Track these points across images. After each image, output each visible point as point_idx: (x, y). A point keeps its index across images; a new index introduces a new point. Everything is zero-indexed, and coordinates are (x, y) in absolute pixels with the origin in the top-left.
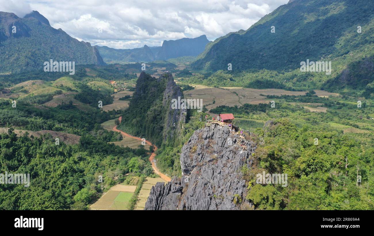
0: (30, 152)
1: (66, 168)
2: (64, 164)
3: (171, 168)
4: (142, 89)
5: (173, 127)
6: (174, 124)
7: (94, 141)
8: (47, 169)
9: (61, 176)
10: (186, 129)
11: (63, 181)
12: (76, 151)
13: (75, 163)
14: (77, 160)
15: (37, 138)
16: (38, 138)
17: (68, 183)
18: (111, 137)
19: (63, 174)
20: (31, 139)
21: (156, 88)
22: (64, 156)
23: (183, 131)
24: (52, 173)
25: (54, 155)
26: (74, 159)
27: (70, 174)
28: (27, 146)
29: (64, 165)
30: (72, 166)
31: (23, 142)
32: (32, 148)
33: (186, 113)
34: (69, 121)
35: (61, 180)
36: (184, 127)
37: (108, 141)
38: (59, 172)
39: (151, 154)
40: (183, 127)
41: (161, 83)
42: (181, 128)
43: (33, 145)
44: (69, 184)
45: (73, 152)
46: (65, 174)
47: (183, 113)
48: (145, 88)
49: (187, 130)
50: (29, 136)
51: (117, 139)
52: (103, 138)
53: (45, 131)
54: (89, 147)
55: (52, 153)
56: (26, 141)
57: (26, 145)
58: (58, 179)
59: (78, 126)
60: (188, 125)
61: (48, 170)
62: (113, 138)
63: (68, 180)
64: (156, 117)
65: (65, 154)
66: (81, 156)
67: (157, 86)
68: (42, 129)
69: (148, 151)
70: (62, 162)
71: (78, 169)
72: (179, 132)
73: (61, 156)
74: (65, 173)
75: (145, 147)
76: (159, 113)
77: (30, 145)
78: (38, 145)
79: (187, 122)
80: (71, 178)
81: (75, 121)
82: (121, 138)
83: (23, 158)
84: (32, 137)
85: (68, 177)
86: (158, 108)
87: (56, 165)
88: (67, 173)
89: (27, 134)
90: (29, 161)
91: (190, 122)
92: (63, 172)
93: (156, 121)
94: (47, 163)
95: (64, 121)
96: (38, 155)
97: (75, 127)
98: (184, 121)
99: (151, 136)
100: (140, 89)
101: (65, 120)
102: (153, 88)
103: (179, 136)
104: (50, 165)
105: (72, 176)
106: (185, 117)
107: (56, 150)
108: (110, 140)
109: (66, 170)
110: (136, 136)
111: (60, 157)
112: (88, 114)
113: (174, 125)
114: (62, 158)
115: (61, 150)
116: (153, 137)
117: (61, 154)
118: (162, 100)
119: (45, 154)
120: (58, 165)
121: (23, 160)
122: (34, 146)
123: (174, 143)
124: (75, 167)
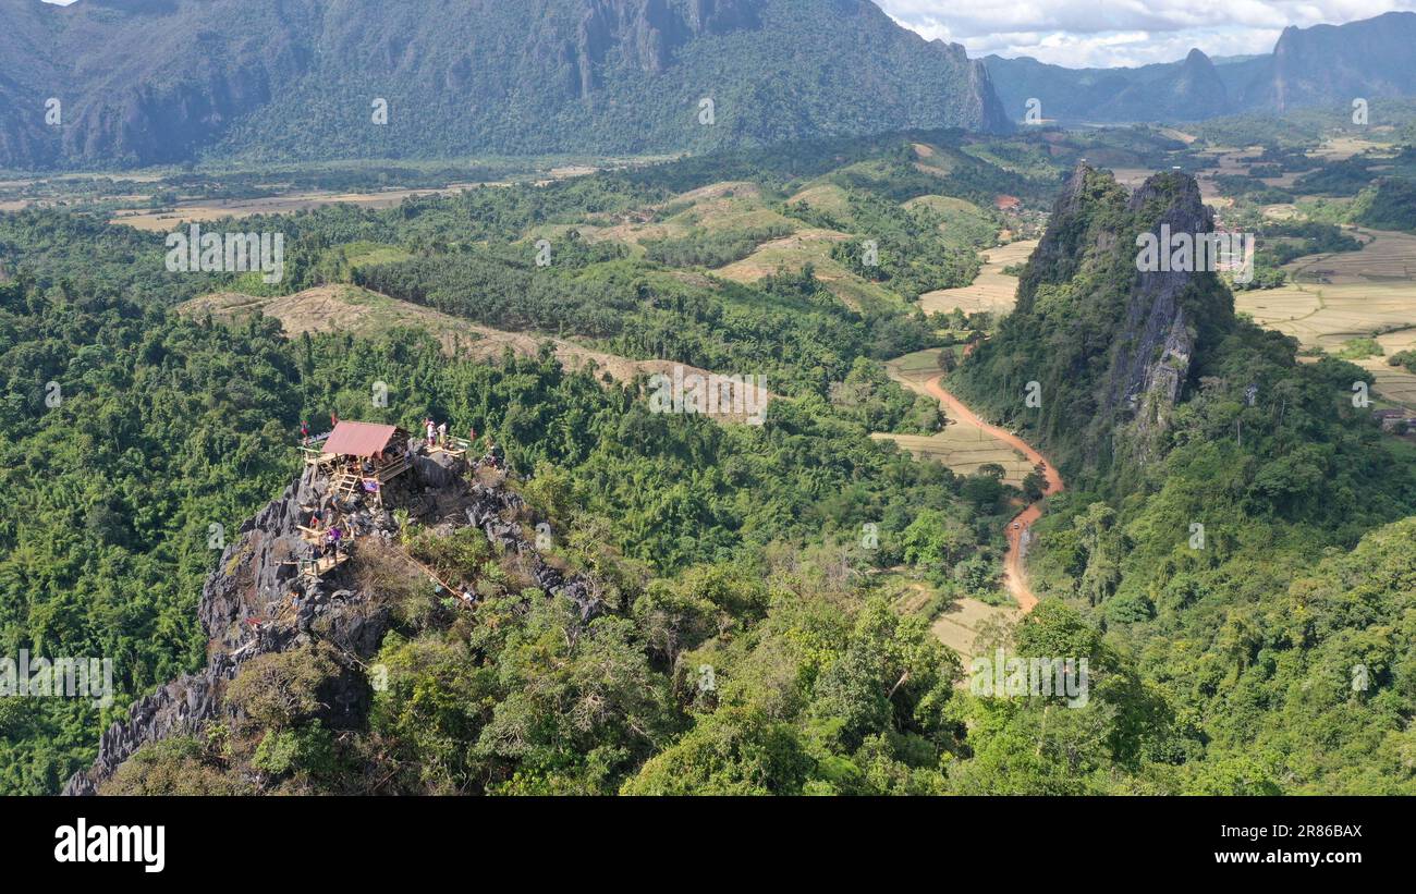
0: (591, 430)
1: (676, 502)
2: (677, 487)
3: (1071, 581)
4: (1061, 237)
5: (1125, 413)
6: (1134, 398)
7: (819, 419)
8: (619, 496)
9: (655, 527)
10: (1174, 429)
11: (659, 545)
12: (735, 448)
13: (720, 488)
14: (729, 482)
15: (620, 385)
16: (624, 386)
17: (673, 555)
18: (902, 414)
19: (665, 520)
20: (604, 384)
21: (1115, 237)
22: (690, 459)
23: (1161, 433)
24: (631, 510)
25: (655, 452)
26: (720, 474)
27: (686, 525)
28: (587, 408)
29: (678, 490)
30: (706, 498)
31: (575, 391)
32: (599, 415)
33: (1184, 358)
34: (770, 337)
35: (652, 541)
36: (1169, 421)
37: (886, 427)
38: (651, 512)
39: (1026, 509)
40: (1160, 418)
41: (1138, 217)
42: (1154, 421)
43: (604, 404)
44: (675, 562)
45: (722, 450)
46: (669, 523)
47: (1169, 358)
48: (1075, 234)
49: (1176, 435)
50: (598, 375)
51: (919, 428)
52: (869, 415)
53: (665, 362)
54: (787, 439)
55: (651, 443)
56: (587, 388)
57: (583, 402)
58: (645, 537)
59: (797, 356)
60: (1185, 411)
61: (621, 500)
62: (906, 421)
63: (676, 546)
64: (1085, 359)
65: (694, 452)
66: (741, 469)
67: (1122, 229)
68: (656, 356)
69: (1016, 492)
70: (675, 478)
71: (725, 513)
72: (1139, 435)
73: (679, 456)
74: (671, 517)
75: (1008, 475)
76: (1100, 345)
77: (595, 405)
78: (621, 409)
79: (1183, 397)
80: (686, 541)
81: (790, 338)
82: (935, 423)
83: (567, 446)
84: (608, 378)
85: (678, 536)
86: (1102, 320)
87: (650, 486)
88: (677, 521)
89: (593, 365)
90: (584, 456)
91: (1197, 400)
92: (664, 512)
93: (1084, 377)
94: (624, 474)
95: (752, 334)
96: (604, 443)
97: (788, 361)
98: (1171, 394)
99: (1055, 433)
100: (1058, 234)
101: (756, 333)
102: (1103, 237)
103: (1139, 452)
104: (631, 482)
105: (694, 534)
106: (1176, 376)
107: (666, 434)
108: (892, 426)
109: (675, 509)
110: (999, 424)
111: (672, 458)
112: (855, 318)
113: (1133, 405)
114: (675, 465)
115: (681, 438)
116: (1064, 439)
117: (680, 450)
118: (1127, 290)
119: (628, 441)
120: (656, 488)
121: (567, 452)
122: (609, 410)
123: (1116, 480)
124: (713, 506)
